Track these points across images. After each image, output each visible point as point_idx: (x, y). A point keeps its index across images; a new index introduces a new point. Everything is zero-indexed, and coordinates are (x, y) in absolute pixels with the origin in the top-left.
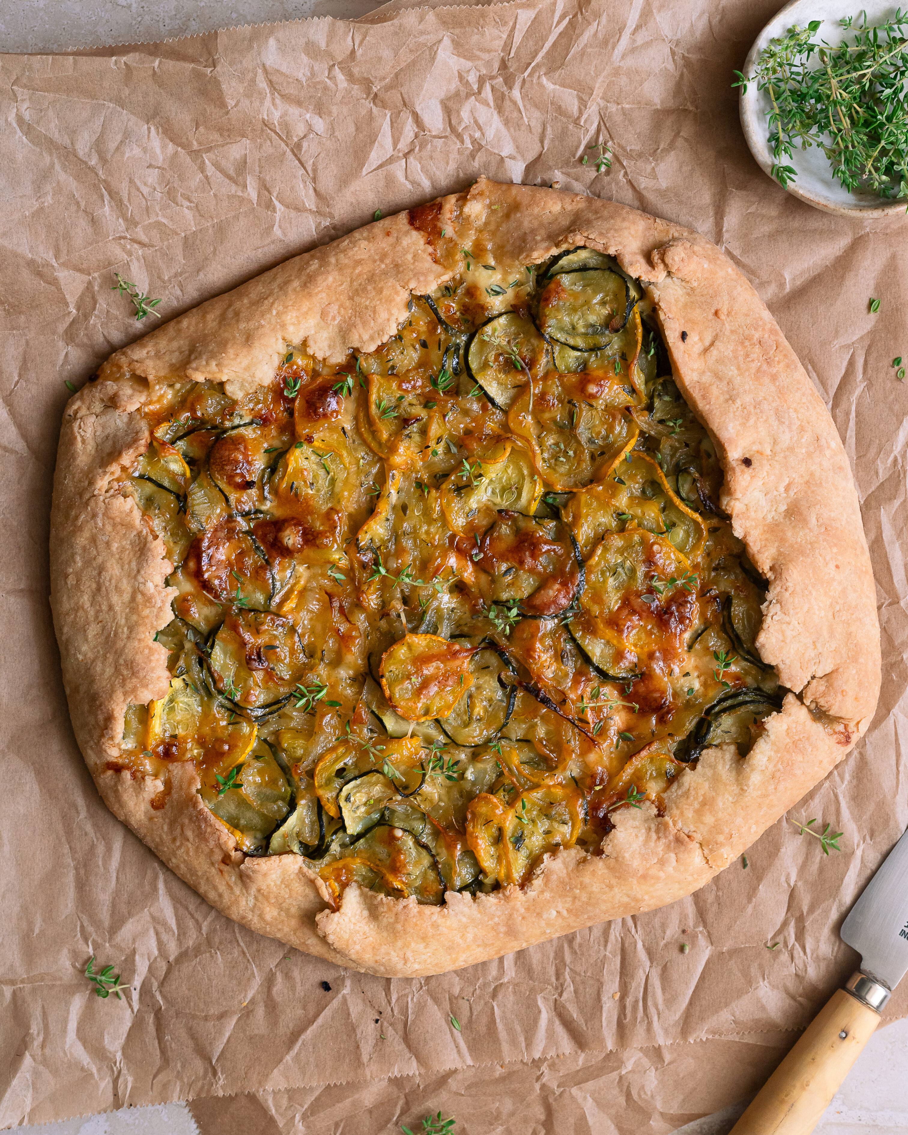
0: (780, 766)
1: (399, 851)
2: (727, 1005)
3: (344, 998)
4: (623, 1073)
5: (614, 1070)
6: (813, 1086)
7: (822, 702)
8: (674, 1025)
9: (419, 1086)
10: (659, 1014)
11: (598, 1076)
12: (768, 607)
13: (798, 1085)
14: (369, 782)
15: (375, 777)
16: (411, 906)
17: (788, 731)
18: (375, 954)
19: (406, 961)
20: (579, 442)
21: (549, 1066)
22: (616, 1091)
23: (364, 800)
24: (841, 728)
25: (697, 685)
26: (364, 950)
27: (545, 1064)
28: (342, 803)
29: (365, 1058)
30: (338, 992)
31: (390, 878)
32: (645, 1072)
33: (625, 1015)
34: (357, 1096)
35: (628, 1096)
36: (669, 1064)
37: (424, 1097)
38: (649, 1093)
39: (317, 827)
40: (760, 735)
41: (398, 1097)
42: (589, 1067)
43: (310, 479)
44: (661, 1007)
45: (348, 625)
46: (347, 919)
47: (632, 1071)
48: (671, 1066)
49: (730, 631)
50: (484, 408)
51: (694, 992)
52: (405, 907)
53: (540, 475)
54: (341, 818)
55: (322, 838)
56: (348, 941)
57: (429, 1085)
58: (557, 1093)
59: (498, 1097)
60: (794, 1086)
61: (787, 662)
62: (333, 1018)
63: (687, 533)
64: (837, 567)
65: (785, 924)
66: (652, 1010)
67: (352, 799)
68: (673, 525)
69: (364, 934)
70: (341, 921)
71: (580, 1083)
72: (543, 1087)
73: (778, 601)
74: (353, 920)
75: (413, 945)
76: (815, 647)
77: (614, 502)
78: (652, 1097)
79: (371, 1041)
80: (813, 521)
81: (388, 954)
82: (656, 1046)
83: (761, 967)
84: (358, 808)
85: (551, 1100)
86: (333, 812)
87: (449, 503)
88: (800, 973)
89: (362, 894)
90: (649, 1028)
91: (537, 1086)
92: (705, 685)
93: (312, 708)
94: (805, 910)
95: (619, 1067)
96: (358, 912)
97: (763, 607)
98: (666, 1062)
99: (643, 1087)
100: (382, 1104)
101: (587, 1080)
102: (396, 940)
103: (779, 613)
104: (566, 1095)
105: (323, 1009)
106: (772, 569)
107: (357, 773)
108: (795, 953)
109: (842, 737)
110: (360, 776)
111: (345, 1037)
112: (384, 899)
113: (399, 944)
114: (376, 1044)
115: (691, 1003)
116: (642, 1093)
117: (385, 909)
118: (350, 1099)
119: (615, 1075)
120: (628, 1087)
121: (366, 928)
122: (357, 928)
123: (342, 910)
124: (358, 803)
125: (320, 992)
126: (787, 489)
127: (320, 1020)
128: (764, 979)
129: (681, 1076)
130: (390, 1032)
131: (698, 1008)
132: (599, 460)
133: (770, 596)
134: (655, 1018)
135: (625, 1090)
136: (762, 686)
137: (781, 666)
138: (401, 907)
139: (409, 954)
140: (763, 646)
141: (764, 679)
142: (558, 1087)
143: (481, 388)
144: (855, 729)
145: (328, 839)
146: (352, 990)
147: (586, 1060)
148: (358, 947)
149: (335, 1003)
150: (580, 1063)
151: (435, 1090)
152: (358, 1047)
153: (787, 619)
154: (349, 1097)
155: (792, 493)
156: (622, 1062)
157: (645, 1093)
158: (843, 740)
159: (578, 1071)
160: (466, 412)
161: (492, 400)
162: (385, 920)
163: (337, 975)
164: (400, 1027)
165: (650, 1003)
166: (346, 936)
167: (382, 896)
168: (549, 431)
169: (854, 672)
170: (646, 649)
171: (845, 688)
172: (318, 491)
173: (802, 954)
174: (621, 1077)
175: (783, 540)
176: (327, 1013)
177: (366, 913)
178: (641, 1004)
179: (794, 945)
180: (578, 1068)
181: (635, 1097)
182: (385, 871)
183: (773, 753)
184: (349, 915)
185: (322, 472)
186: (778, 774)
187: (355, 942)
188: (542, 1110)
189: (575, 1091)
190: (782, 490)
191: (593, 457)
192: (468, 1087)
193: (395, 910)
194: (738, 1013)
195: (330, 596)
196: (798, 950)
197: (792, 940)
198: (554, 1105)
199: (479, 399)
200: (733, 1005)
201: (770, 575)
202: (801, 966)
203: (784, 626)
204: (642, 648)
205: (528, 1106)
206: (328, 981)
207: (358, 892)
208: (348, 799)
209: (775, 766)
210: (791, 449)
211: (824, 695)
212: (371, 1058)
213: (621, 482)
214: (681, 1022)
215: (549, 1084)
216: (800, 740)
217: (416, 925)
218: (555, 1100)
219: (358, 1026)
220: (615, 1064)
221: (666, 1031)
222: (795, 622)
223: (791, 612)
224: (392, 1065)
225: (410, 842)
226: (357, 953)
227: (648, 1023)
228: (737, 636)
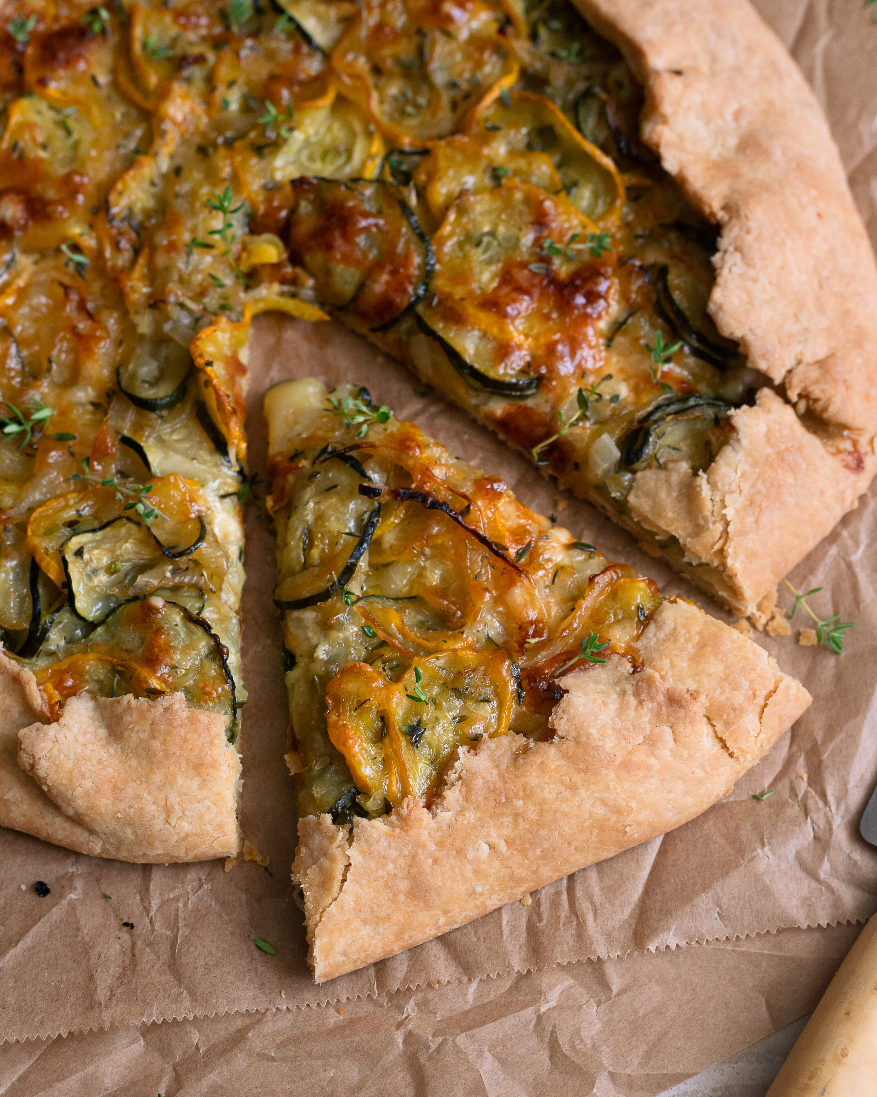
0: (760, 486)
1: (159, 631)
2: (705, 887)
3: (72, 907)
4: (543, 1009)
5: (525, 1005)
6: (853, 1056)
7: (816, 392)
8: (621, 927)
9: (197, 1048)
10: (595, 911)
11: (500, 1016)
12: (723, 258)
13: (828, 1057)
14: (115, 536)
15: (125, 529)
16: (177, 706)
17: (768, 436)
18: (117, 799)
19: (168, 812)
20: (432, 87)
21: (418, 1005)
22: (533, 1042)
23: (105, 561)
24: (847, 445)
25: (624, 391)
26: (98, 791)
27: (412, 1002)
28: (69, 557)
29: (102, 994)
30: (62, 896)
31: (144, 672)
32: (580, 1007)
33: (539, 916)
34: (90, 1069)
35: (554, 1047)
36: (619, 994)
37: (206, 1065)
38: (589, 1042)
39: (28, 603)
40: (725, 442)
41: (162, 1071)
42: (484, 1006)
43: (40, 138)
44: (598, 899)
45: (89, 322)
46: (70, 736)
47: (559, 1007)
48: (624, 998)
49: (668, 308)
50: (296, 51)
51: (651, 874)
52: (166, 710)
53: (378, 124)
54: (68, 583)
55: (36, 617)
56: (71, 772)
57: (214, 1046)
58: (434, 1046)
59: (333, 1061)
60: (823, 1061)
61: (758, 332)
62: (51, 935)
63: (596, 196)
64: (819, 215)
65: (789, 762)
66: (584, 905)
67: (86, 556)
68: (575, 184)
69: (99, 762)
70: (61, 737)
71: (471, 1028)
72: (410, 1037)
73: (737, 249)
74: (81, 739)
75: (180, 780)
76: (797, 320)
77: (486, 151)
78: (594, 1047)
79: (115, 969)
80: (777, 154)
81: (139, 797)
82: (594, 958)
83: (756, 826)
84: (95, 571)
85: (423, 1059)
86: (53, 573)
87: (244, 161)
88: (821, 834)
89: (99, 708)
90: (580, 933)
91: (399, 1037)
92: (636, 390)
93: (30, 445)
94: (819, 736)
95: (534, 1002)
96: (91, 729)
97: (716, 259)
98: (615, 990)
99: (577, 1032)
100: (134, 1084)
101: (483, 1023)
102: (152, 771)
103: (740, 263)
104: (449, 1048)
105: (35, 922)
106: (726, 208)
107: (96, 524)
108: (810, 802)
109: (850, 460)
110: (102, 528)
111: (70, 964)
112: (134, 702)
113: (157, 777)
114: (122, 975)
115: (647, 891)
116: (577, 1042)
117: (135, 717)
118: (79, 1075)
119: (529, 1012)
120: (553, 1032)
121: (103, 754)
122: (88, 752)
123: (62, 720)
124: (94, 564)
125: (32, 899)
126: (737, 115)
127: (28, 940)
128: (763, 845)
129: (641, 1013)
130: (147, 956)
131: (659, 897)
132: (463, 106)
133: (725, 242)
134: (590, 917)
135: (547, 1039)
136: (722, 391)
137: (750, 338)
138: (160, 709)
139: (174, 799)
140: (720, 308)
141: (724, 382)
142: (435, 1035)
143: (291, 19)
144: (868, 449)
145: (45, 619)
146: (86, 894)
147: (479, 994)
148: (87, 784)
149: (56, 914)
150: (470, 998)
151: (225, 1051)
152: (91, 978)
153: (752, 273)
154: (77, 1071)
155: (744, 122)
156: (541, 993)
157: (582, 1041)
158: (853, 464)
159: (467, 1012)
160: (270, 55)
161: (306, 38)
162: (134, 736)
163: (61, 872)
164: (164, 949)
165: (579, 893)
166: (69, 765)
167: (130, 696)
168: (391, 76)
169: (859, 361)
170: (543, 341)
171: (848, 377)
172: (54, 154)
173: (821, 804)
174: (540, 1018)
175: (736, 176)
176: (41, 927)
177: (103, 732)
178: (565, 897)
179: (806, 792)
180: (467, 1007)
181: (565, 1049)
182: (135, 665)
183: (747, 467)
184: (75, 730)
185: (60, 133)
186: (758, 499)
187: (83, 776)
188: (409, 1079)
189: (462, 1040)
190: (729, 116)
191: (454, 106)
192: (282, 1045)
193: (150, 716)
194: (724, 900)
195: (66, 289)
196: (814, 800)
197: (803, 786)
198: (429, 1068)
199: (290, 37)
200: (717, 886)
201: (721, 215)
202: (822, 823)
203: (749, 284)
204: (536, 338)
205: (385, 1072)
206: (46, 881)
207: (91, 704)
208: (79, 553)
209: (753, 486)
210: (737, 69)
211: (817, 382)
212: (112, 995)
213: (495, 129)
214: (633, 922)
215: (419, 1031)
216: (788, 450)
217: (186, 741)
218: (430, 1058)
219: (93, 947)
220: (529, 997)
221: (609, 937)
222: (764, 280)
223: (758, 263)
224: (149, 1005)
225: (177, 618)
226: (87, 793)
227: (579, 924)
228: (679, 312)
